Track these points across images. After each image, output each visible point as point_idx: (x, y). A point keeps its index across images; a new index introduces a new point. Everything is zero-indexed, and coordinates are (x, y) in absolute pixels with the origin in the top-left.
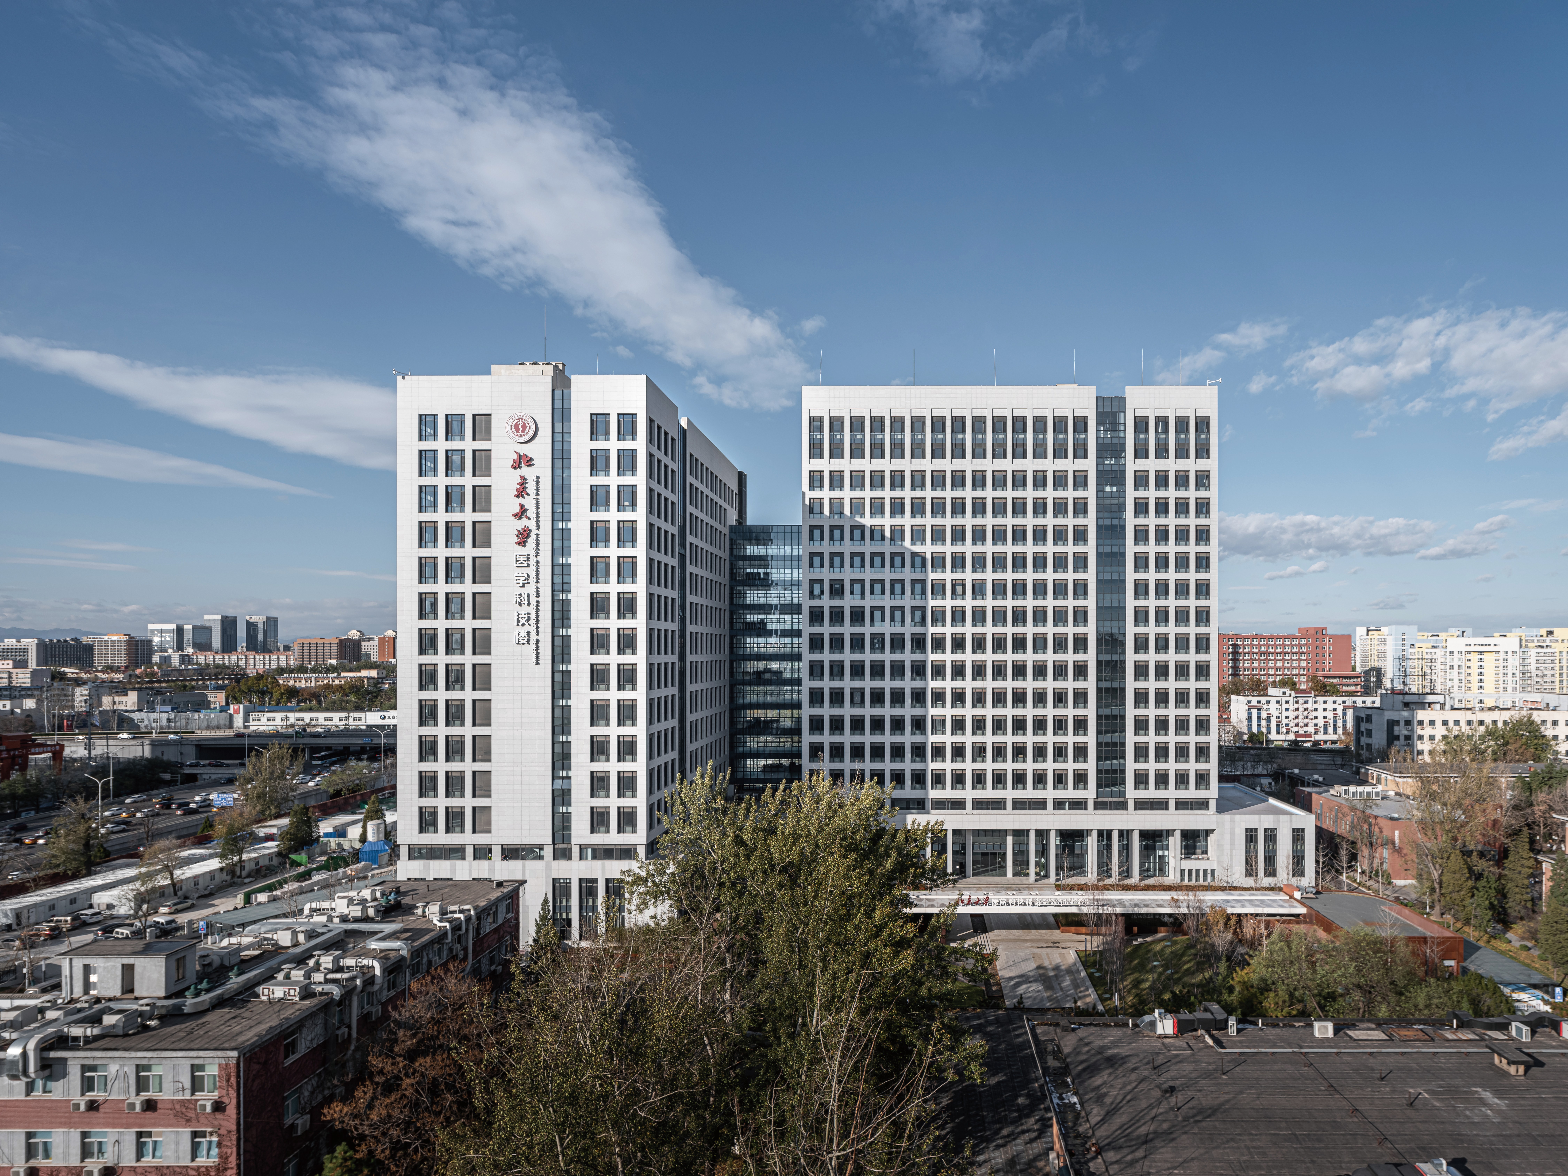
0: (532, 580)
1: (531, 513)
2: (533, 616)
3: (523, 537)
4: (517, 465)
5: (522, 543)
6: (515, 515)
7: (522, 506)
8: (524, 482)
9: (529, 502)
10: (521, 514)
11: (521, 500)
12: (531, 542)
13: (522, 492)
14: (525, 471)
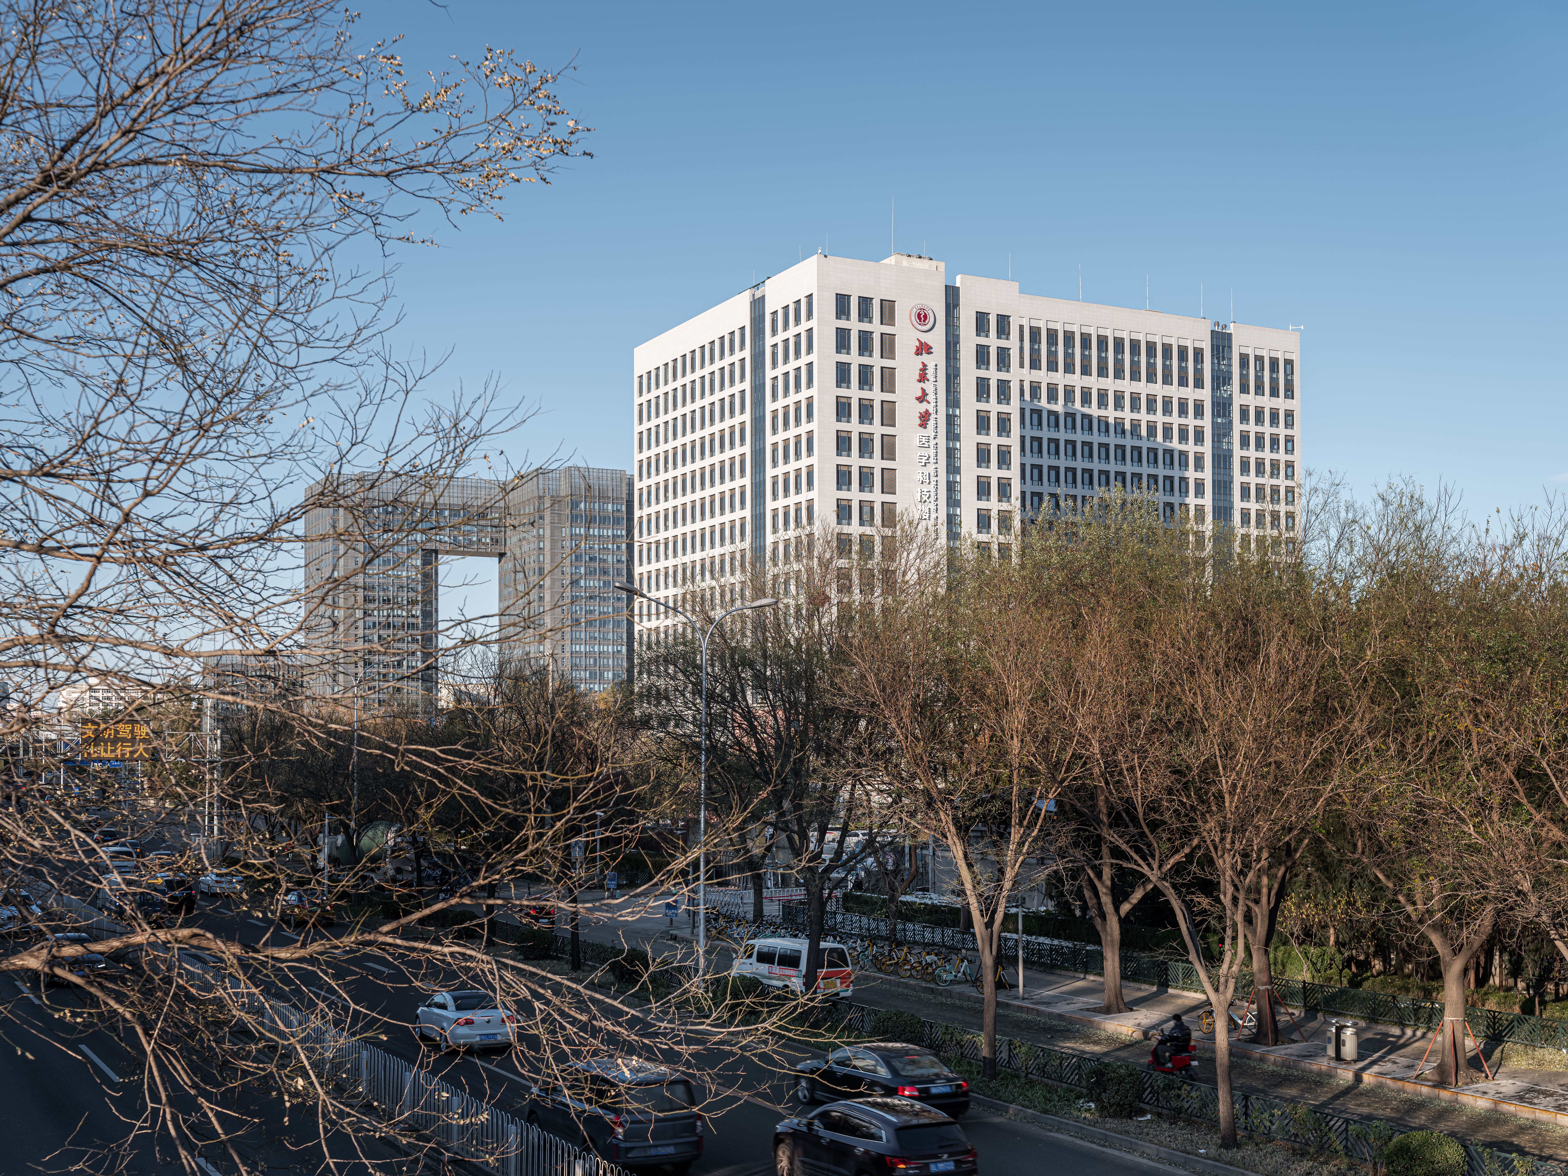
0: (932, 460)
1: (931, 397)
2: (933, 494)
3: (924, 418)
4: (918, 352)
5: (923, 425)
6: (918, 399)
7: (923, 390)
8: (924, 368)
9: (929, 387)
10: (922, 399)
11: (922, 385)
12: (931, 423)
13: (923, 378)
14: (925, 357)
